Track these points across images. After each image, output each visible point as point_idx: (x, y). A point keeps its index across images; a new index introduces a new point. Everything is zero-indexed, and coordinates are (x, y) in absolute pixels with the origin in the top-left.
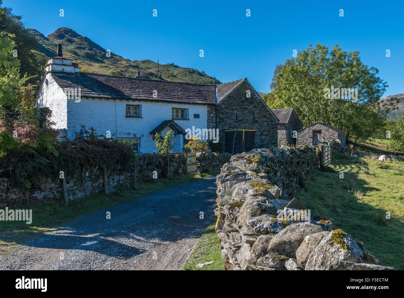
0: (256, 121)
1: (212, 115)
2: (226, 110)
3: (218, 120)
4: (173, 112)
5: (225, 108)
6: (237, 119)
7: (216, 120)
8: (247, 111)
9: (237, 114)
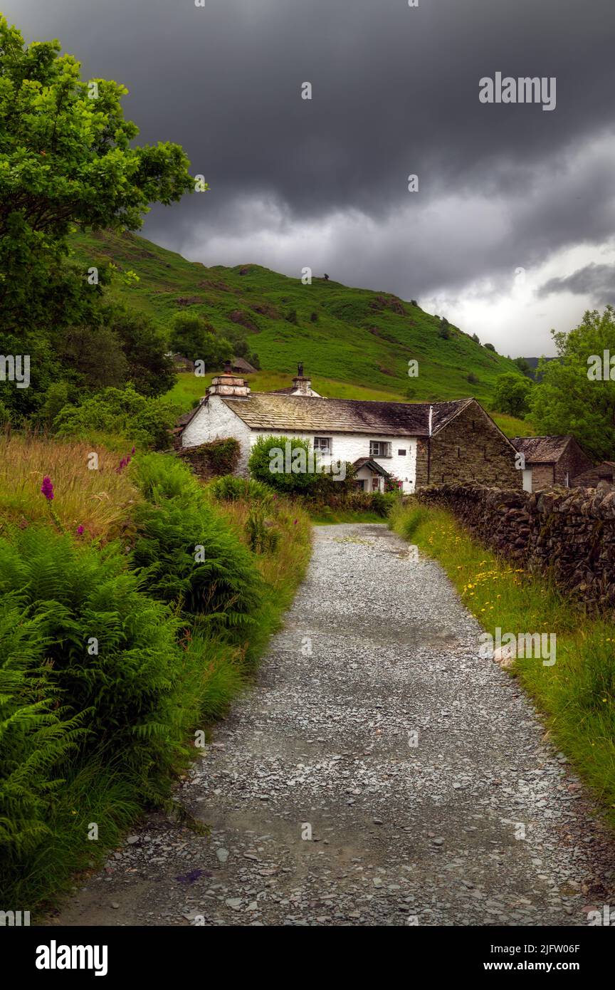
0: (489, 461)
1: (423, 451)
2: (444, 444)
3: (431, 458)
4: (371, 447)
5: (442, 441)
6: (459, 456)
7: (429, 459)
8: (474, 446)
9: (459, 450)
